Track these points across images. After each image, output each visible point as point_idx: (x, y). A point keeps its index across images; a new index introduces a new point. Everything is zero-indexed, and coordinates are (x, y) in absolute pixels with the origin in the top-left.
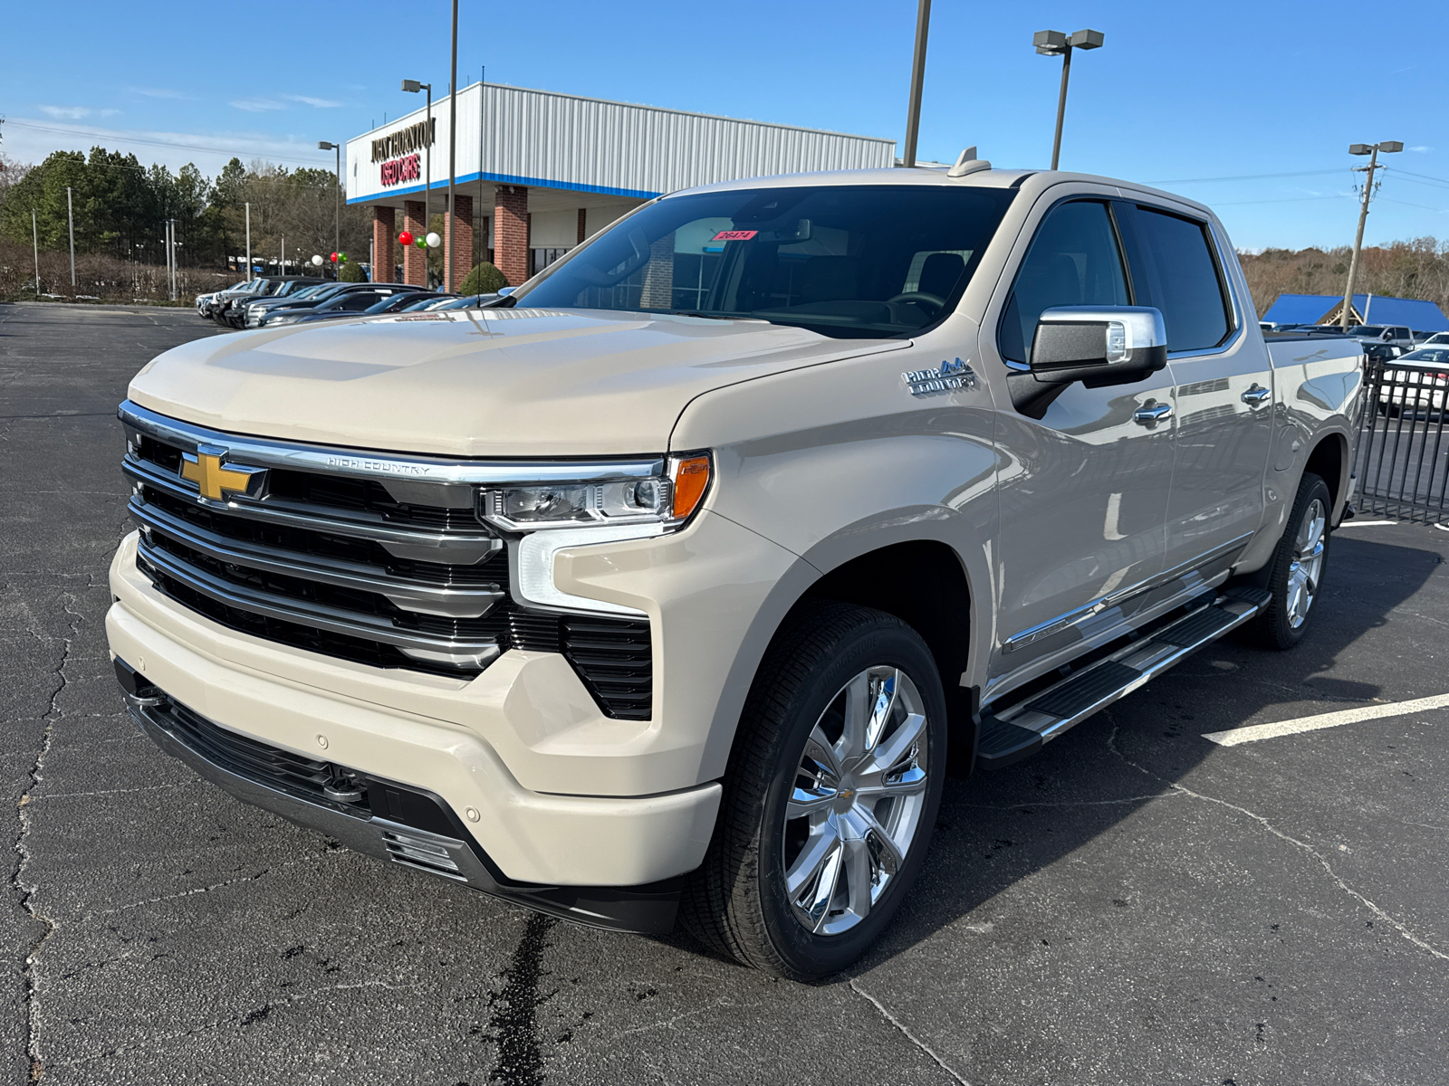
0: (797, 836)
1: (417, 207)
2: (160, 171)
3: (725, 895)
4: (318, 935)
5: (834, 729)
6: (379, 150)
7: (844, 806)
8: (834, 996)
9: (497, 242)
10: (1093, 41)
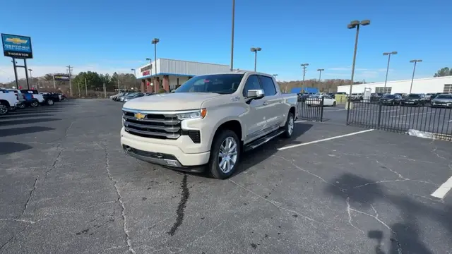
0: (220, 159)
1: (149, 79)
2: (102, 75)
3: (212, 166)
4: (155, 179)
5: (224, 145)
6: (142, 70)
7: (226, 156)
8: (226, 181)
9: (163, 84)
10: (260, 50)
